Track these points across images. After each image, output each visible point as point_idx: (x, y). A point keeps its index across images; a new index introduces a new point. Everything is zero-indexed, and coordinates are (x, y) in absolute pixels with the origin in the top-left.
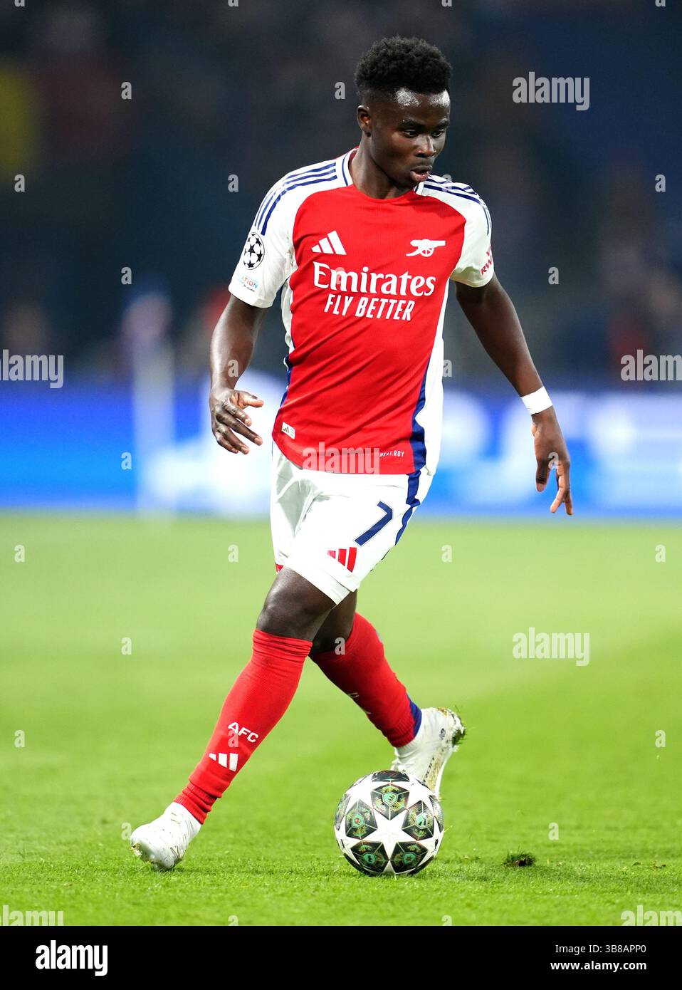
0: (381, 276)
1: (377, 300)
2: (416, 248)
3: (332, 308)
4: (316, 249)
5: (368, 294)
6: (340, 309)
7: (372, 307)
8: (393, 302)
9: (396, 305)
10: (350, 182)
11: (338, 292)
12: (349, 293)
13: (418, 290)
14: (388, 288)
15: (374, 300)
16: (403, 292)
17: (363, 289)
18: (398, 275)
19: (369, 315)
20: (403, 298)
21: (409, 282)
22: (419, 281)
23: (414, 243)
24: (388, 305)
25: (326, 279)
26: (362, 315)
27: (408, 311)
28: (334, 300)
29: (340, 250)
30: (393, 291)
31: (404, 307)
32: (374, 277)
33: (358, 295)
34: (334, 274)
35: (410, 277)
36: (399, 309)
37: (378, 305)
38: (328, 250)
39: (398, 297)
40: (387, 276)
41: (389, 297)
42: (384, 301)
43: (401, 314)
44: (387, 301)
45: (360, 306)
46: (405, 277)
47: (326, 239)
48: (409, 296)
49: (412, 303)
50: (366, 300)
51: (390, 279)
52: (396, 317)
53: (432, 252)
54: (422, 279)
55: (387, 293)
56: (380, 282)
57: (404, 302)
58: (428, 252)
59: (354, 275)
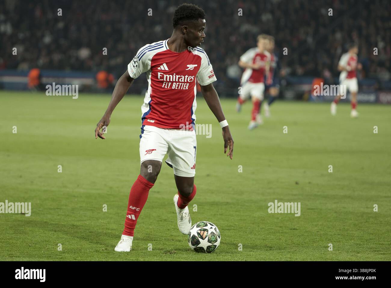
0: (179, 76)
1: (178, 83)
2: (189, 67)
3: (165, 86)
4: (159, 68)
5: (176, 82)
6: (167, 86)
7: (177, 86)
8: (183, 84)
9: (184, 85)
10: (168, 49)
11: (166, 81)
12: (170, 81)
13: (190, 80)
14: (181, 80)
15: (177, 84)
16: (186, 81)
17: (174, 80)
18: (184, 76)
19: (176, 88)
20: (186, 83)
21: (188, 78)
22: (190, 77)
23: (188, 66)
24: (181, 85)
25: (162, 77)
26: (174, 88)
27: (187, 86)
28: (165, 84)
29: (167, 69)
30: (183, 81)
31: (186, 85)
32: (177, 76)
33: (173, 82)
34: (165, 76)
35: (188, 76)
36: (185, 86)
37: (179, 85)
38: (163, 69)
39: (184, 82)
40: (181, 76)
41: (182, 82)
42: (180, 84)
43: (185, 88)
44: (181, 84)
45: (173, 85)
46: (186, 76)
47: (162, 66)
48: (187, 82)
49: (188, 84)
50: (175, 83)
51: (182, 77)
52: (184, 89)
53: (193, 68)
54: (191, 77)
55: (181, 81)
56: (179, 78)
57: (186, 84)
58: (192, 68)
59: (171, 76)
